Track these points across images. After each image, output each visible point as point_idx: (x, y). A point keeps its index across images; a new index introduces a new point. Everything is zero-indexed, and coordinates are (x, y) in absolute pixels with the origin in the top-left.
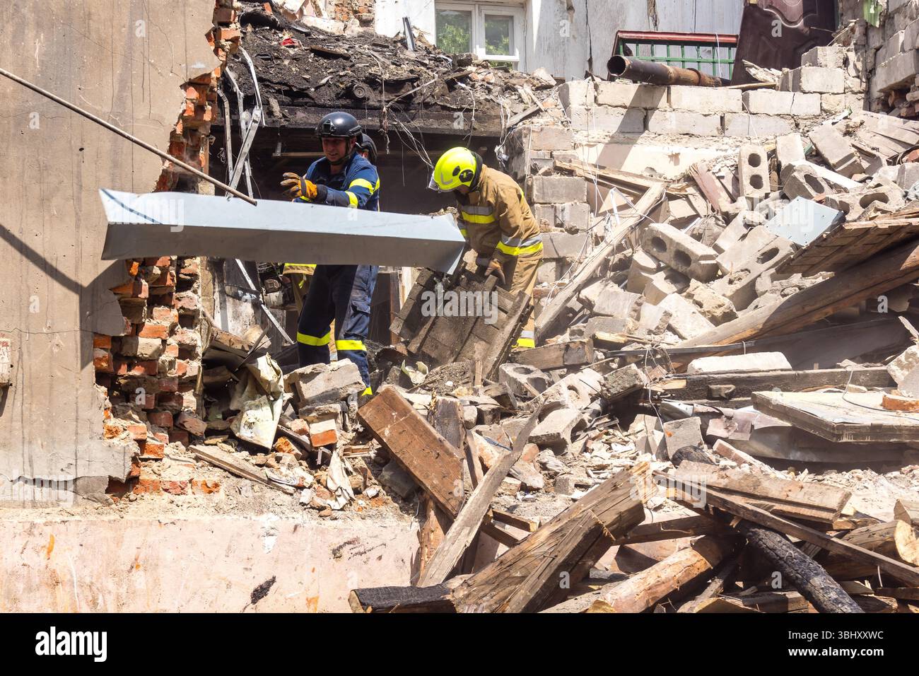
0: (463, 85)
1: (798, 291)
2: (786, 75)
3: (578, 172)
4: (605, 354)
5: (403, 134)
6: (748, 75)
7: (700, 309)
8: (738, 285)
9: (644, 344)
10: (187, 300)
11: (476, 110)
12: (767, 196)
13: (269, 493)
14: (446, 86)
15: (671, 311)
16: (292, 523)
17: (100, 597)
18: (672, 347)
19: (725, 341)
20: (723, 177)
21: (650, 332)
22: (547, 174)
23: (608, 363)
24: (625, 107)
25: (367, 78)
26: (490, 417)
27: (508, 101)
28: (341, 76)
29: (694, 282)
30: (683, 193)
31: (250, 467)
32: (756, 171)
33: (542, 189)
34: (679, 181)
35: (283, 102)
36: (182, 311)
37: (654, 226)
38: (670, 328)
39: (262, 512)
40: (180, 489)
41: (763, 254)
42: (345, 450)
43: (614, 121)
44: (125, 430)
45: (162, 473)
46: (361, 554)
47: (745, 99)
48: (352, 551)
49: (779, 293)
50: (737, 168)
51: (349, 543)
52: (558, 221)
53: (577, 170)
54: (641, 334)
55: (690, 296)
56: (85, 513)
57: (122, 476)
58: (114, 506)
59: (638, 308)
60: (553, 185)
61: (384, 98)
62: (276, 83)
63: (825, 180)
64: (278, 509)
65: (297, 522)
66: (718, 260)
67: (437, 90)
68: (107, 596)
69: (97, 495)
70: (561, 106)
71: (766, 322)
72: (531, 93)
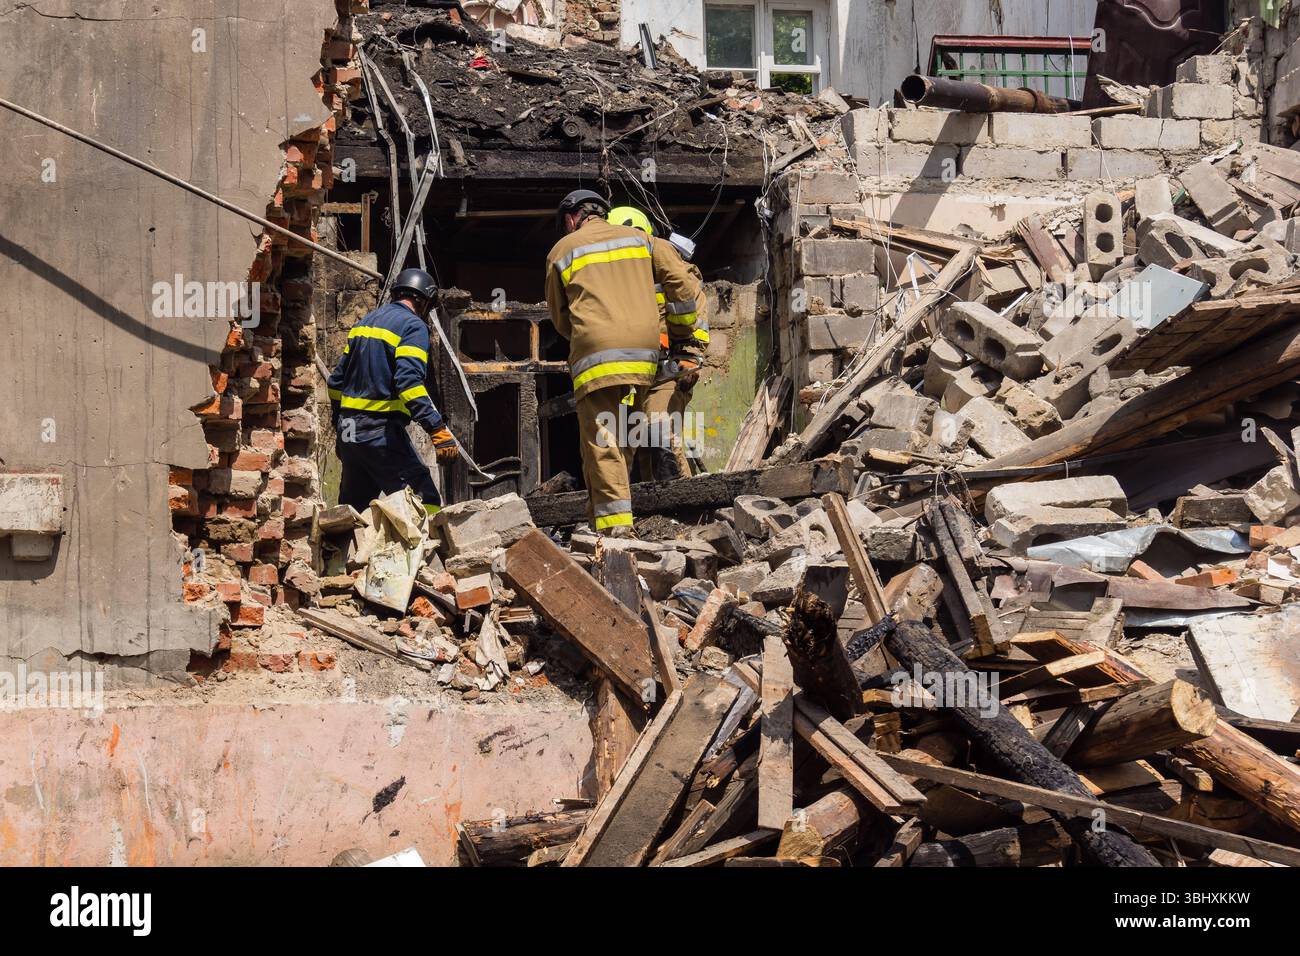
0: (713, 117)
1: (1142, 391)
2: (1154, 94)
3: (864, 232)
4: (881, 479)
5: (631, 184)
6: (1105, 95)
7: (1013, 418)
8: (1066, 385)
9: (934, 465)
10: (298, 420)
11: (729, 151)
12: (1119, 261)
13: (399, 670)
14: (689, 118)
15: (974, 422)
16: (426, 708)
17: (179, 804)
18: (971, 470)
19: (1040, 461)
20: (1063, 236)
21: (944, 449)
22: (821, 235)
23: (885, 491)
24: (930, 143)
25: (582, 109)
26: (703, 567)
27: (774, 136)
28: (547, 108)
29: (1007, 382)
30: (1009, 258)
31: (377, 637)
32: (1106, 227)
33: (813, 257)
34: (1003, 242)
35: (468, 144)
36: (291, 435)
37: (959, 305)
38: (973, 444)
39: (388, 694)
40: (282, 665)
41: (1101, 343)
42: (501, 614)
43: (915, 163)
44: (212, 589)
45: (260, 644)
46: (516, 747)
47: (1096, 129)
48: (505, 744)
49: (1117, 395)
50: (1082, 223)
51: (500, 733)
52: (835, 300)
53: (861, 229)
54: (931, 452)
55: (1001, 400)
56: (159, 697)
57: (207, 649)
58: (197, 687)
59: (928, 417)
60: (829, 251)
61: (604, 136)
62: (459, 120)
63: (1195, 239)
64: (408, 690)
65: (432, 707)
66: (1042, 350)
67: (677, 124)
68: (188, 803)
69: (175, 673)
70: (844, 143)
71: (1097, 435)
72: (804, 124)
